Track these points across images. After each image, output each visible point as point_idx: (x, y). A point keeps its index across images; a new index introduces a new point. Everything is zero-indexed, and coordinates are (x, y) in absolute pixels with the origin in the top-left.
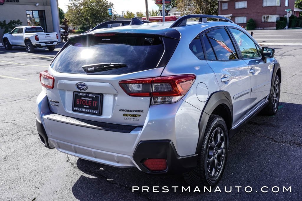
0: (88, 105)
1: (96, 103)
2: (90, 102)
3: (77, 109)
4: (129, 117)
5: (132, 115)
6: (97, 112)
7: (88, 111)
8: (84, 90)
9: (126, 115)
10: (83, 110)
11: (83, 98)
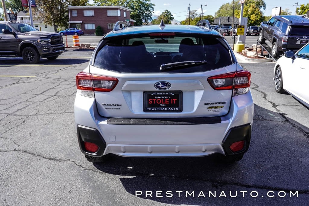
0: (164, 103)
1: (176, 100)
2: (167, 100)
3: (150, 109)
4: (213, 109)
5: (216, 107)
6: (177, 109)
7: (166, 109)
8: (166, 88)
9: (211, 108)
10: (159, 109)
11: (158, 97)
